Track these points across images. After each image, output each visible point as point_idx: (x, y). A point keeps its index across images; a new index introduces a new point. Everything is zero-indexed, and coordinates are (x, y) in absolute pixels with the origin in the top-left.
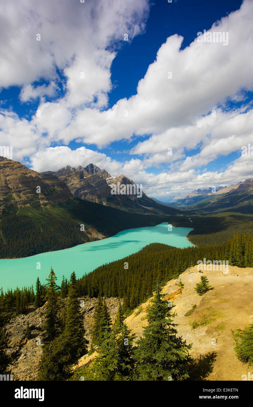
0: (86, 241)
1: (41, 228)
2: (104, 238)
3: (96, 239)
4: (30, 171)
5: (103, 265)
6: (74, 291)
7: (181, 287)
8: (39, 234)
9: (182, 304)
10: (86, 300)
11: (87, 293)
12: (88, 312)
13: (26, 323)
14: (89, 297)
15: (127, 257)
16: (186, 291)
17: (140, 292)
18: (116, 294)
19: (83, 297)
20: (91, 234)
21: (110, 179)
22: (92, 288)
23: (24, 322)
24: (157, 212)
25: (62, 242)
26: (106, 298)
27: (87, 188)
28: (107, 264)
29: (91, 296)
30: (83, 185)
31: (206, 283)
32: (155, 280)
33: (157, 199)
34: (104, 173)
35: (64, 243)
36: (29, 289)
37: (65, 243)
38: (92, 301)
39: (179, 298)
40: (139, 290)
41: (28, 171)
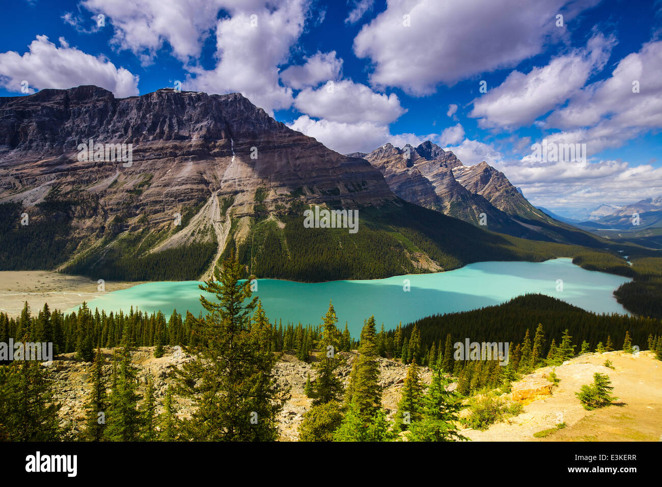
0: (408, 272)
1: (340, 243)
2: (439, 271)
3: (425, 270)
4: (329, 152)
5: (433, 316)
6: (370, 345)
7: (553, 383)
8: (336, 251)
9: (541, 413)
10: (396, 365)
11: (400, 355)
12: (398, 383)
13: (307, 375)
14: (402, 362)
15: (479, 310)
16: (561, 393)
17: (492, 375)
18: (449, 368)
19: (393, 359)
20: (418, 261)
21: (459, 170)
22: (409, 350)
23: (305, 373)
24: (550, 237)
25: (369, 268)
26: (430, 369)
27: (417, 183)
28: (441, 315)
29: (406, 360)
30: (410, 178)
31: (605, 389)
32: (523, 360)
33: (553, 211)
34: (451, 158)
35: (372, 270)
36: (316, 329)
37: (374, 270)
38: (406, 368)
39: (543, 402)
40: (491, 372)
41: (326, 153)
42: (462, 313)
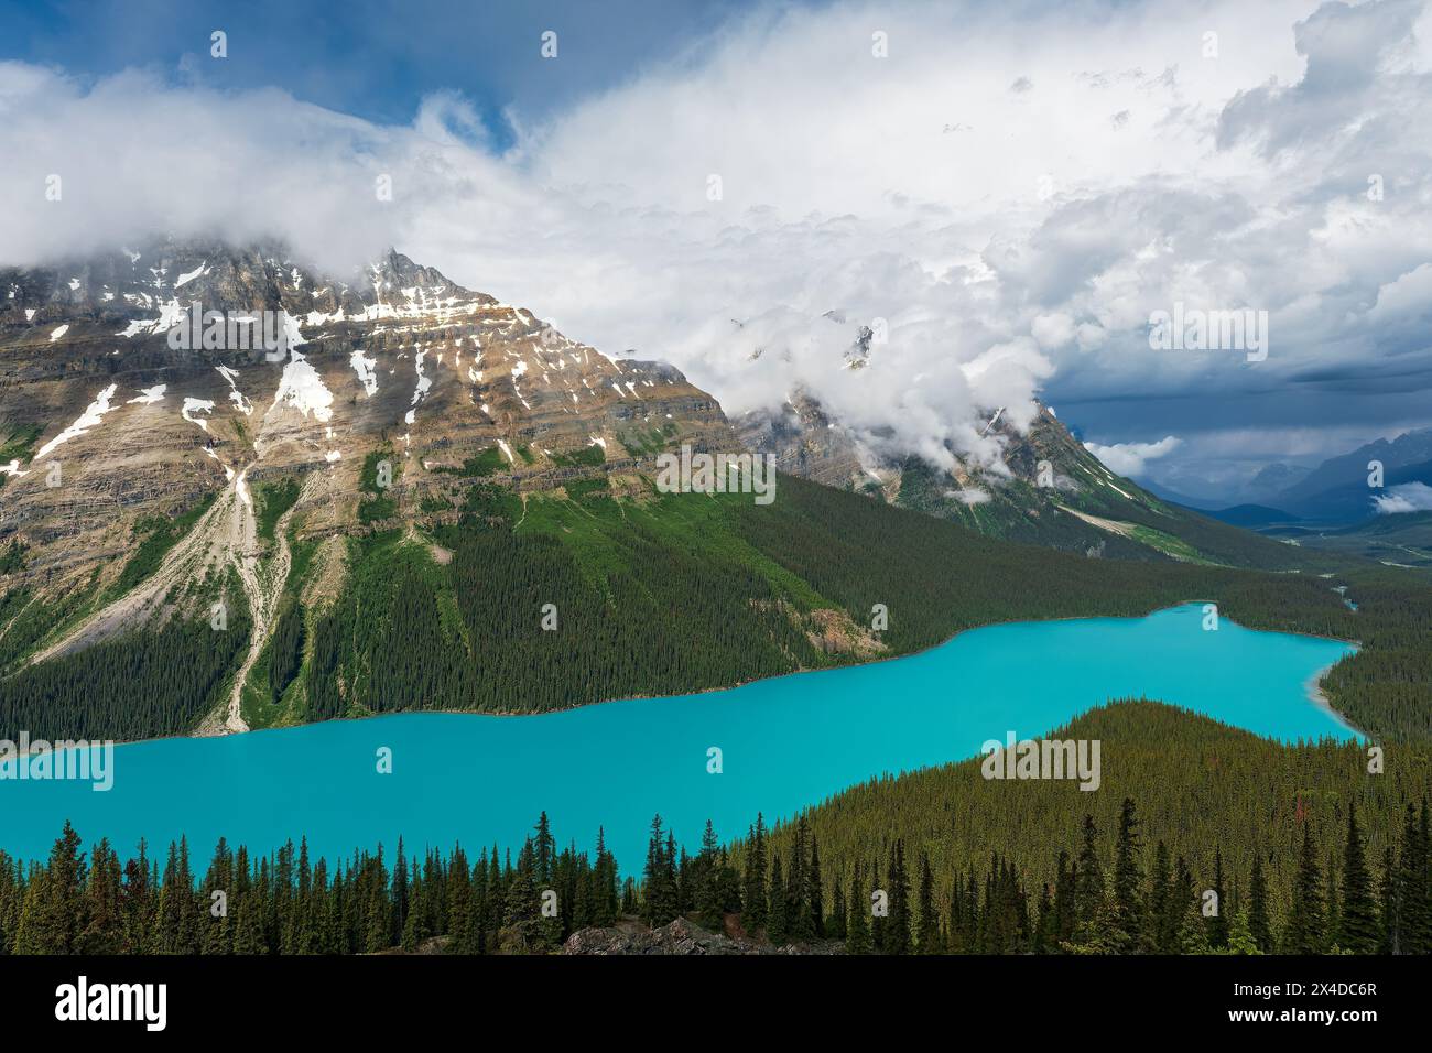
0: (799, 663)
1: (610, 595)
3: (845, 658)
8: (599, 618)
20: (825, 632)
24: (1158, 548)
42: (948, 766)
